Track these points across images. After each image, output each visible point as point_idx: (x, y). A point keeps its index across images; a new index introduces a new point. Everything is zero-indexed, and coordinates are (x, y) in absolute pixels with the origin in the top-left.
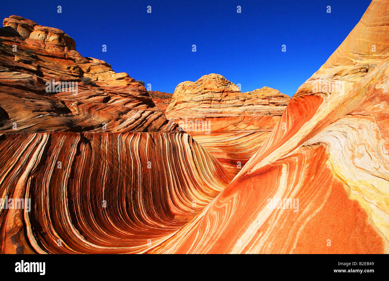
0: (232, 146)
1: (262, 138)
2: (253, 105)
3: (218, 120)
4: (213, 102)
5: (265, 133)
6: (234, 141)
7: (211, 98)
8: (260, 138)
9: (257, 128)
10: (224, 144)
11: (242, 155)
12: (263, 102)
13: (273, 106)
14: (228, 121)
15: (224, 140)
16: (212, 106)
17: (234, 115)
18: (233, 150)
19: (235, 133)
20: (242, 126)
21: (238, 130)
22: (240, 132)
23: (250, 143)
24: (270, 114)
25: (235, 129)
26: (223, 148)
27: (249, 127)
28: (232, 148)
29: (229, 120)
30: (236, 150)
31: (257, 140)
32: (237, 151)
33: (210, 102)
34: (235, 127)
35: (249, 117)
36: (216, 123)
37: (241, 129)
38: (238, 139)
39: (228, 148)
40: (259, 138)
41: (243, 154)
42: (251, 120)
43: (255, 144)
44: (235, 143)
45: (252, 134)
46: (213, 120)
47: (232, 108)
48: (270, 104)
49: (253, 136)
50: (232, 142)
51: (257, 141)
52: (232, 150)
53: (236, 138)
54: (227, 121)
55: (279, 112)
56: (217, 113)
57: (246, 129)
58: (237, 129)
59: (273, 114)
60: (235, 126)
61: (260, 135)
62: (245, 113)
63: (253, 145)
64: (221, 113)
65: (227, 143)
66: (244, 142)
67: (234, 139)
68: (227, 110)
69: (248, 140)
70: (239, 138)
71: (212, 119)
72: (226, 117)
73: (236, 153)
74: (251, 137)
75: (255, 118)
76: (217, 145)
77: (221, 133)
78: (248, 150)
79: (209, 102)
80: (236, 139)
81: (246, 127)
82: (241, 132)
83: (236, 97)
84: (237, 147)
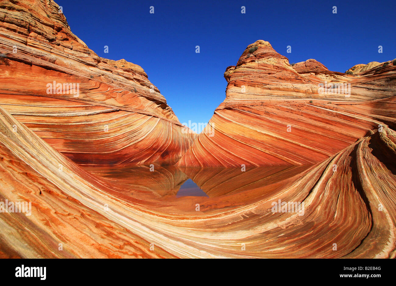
0: (77, 126)
1: (131, 120)
2: (112, 72)
3: (45, 73)
4: (32, 34)
5: (133, 114)
6: (83, 118)
7: (30, 25)
8: (128, 120)
9: (121, 105)
10: (57, 120)
11: (101, 143)
12: (125, 74)
13: (138, 84)
14: (68, 81)
15: (59, 113)
16: (29, 40)
17: (81, 75)
18: (81, 135)
19: (85, 104)
20: (97, 96)
21: (90, 101)
22: (94, 104)
23: (113, 125)
24: (136, 92)
25: (85, 99)
26: (55, 130)
27: (110, 101)
28: (78, 130)
29: (70, 79)
30: (87, 134)
31: (123, 121)
32: (89, 135)
33: (25, 33)
34: (84, 95)
35: (108, 86)
36: (40, 78)
37: (97, 101)
38: (90, 115)
39: (69, 129)
40: (126, 119)
41: (103, 142)
42: (112, 92)
43: (122, 128)
44: (84, 122)
45: (116, 112)
46: (31, 69)
47: (77, 62)
48: (134, 80)
49: (117, 115)
50: (78, 119)
51: (125, 122)
52: (76, 134)
53: (87, 113)
54: (65, 80)
55: (145, 92)
56: (42, 59)
57: (104, 102)
58: (87, 99)
59: (139, 93)
60: (83, 93)
61: (128, 116)
62: (100, 78)
63: (119, 129)
64: (54, 62)
65: (66, 120)
66: (103, 121)
67: (83, 113)
68: (66, 61)
69: (109, 120)
70: (93, 115)
71: (28, 67)
72: (66, 73)
73: (87, 140)
74: (114, 116)
75: (117, 90)
76: (38, 121)
77: (51, 99)
78: (112, 136)
79: (25, 31)
80: (88, 115)
81: (104, 99)
82: (97, 104)
83: (85, 50)
84: (90, 128)
